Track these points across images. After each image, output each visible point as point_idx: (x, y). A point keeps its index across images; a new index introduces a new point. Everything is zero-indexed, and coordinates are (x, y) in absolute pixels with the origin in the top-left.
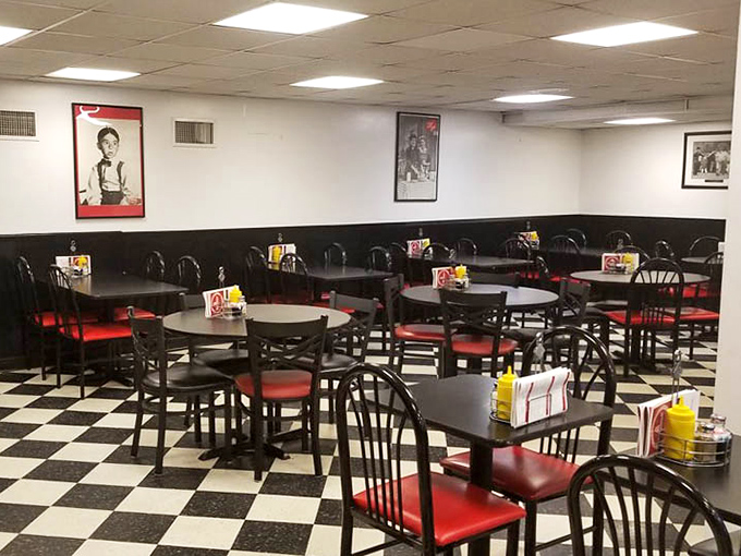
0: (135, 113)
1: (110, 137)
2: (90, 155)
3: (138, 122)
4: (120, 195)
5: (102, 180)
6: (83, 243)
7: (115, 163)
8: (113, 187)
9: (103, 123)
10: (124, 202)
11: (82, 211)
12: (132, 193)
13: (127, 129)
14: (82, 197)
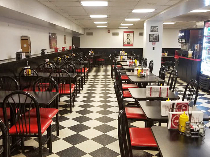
0: (133, 32)
1: (129, 35)
2: (126, 38)
3: (133, 33)
4: (130, 43)
5: (127, 41)
6: (124, 49)
7: (129, 39)
8: (128, 42)
9: (127, 33)
10: (130, 44)
11: (124, 45)
12: (131, 43)
13: (131, 34)
14: (124, 43)
